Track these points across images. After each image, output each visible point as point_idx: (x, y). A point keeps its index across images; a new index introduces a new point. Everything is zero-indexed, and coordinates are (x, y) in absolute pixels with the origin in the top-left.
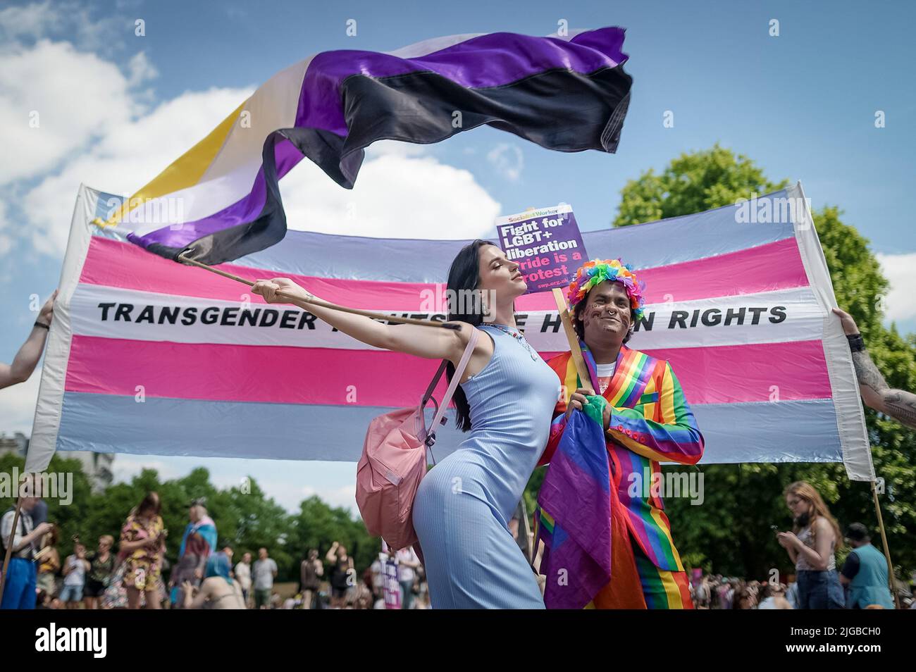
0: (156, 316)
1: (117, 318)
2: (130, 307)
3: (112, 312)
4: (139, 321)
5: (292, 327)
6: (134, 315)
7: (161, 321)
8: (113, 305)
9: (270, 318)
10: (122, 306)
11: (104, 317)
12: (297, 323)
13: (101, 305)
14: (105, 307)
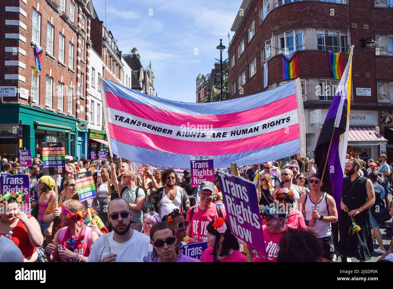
0: (130, 122)
1: (119, 120)
2: (123, 118)
3: (118, 118)
4: (125, 122)
5: (166, 133)
6: (124, 120)
7: (131, 123)
8: (119, 116)
9: (160, 130)
10: (121, 117)
11: (116, 119)
12: (167, 132)
13: (115, 116)
14: (117, 116)
